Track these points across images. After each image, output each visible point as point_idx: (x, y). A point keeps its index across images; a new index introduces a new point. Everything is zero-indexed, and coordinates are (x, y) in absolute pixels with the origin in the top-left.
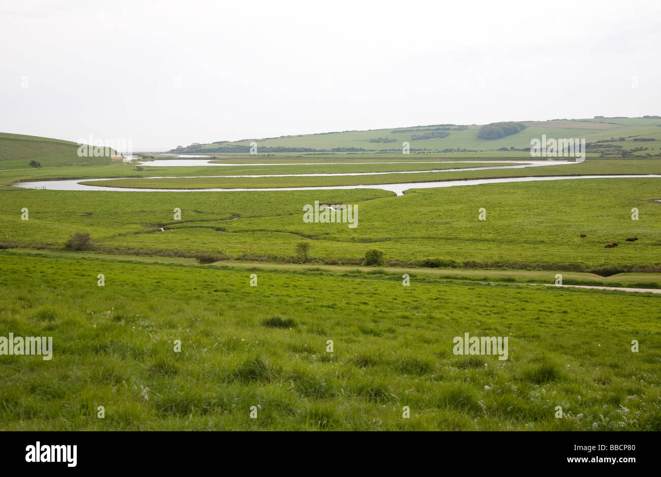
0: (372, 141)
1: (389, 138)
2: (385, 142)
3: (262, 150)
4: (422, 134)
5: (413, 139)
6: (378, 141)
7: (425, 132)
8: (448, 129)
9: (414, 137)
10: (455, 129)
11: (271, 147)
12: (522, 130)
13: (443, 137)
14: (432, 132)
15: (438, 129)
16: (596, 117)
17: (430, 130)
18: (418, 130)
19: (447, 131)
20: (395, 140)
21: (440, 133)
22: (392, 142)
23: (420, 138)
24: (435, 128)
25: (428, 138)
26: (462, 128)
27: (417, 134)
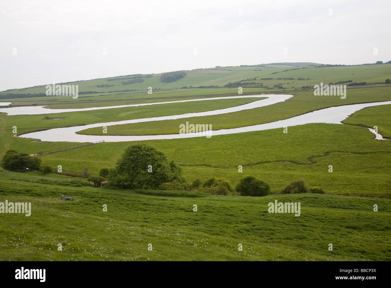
0: (98, 86)
1: (109, 84)
2: (107, 87)
3: (29, 96)
4: (127, 80)
5: (124, 84)
6: (102, 86)
7: (129, 80)
8: (141, 77)
9: (124, 83)
10: (145, 77)
11: (35, 94)
12: (185, 76)
13: (141, 82)
14: (133, 79)
15: (135, 77)
16: (216, 67)
17: (130, 78)
18: (123, 79)
19: (142, 78)
20: (113, 85)
21: (138, 80)
22: (111, 86)
23: (127, 83)
24: (134, 76)
25: (132, 83)
26: (149, 76)
27: (125, 81)
